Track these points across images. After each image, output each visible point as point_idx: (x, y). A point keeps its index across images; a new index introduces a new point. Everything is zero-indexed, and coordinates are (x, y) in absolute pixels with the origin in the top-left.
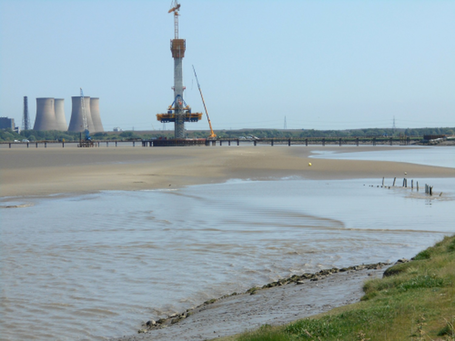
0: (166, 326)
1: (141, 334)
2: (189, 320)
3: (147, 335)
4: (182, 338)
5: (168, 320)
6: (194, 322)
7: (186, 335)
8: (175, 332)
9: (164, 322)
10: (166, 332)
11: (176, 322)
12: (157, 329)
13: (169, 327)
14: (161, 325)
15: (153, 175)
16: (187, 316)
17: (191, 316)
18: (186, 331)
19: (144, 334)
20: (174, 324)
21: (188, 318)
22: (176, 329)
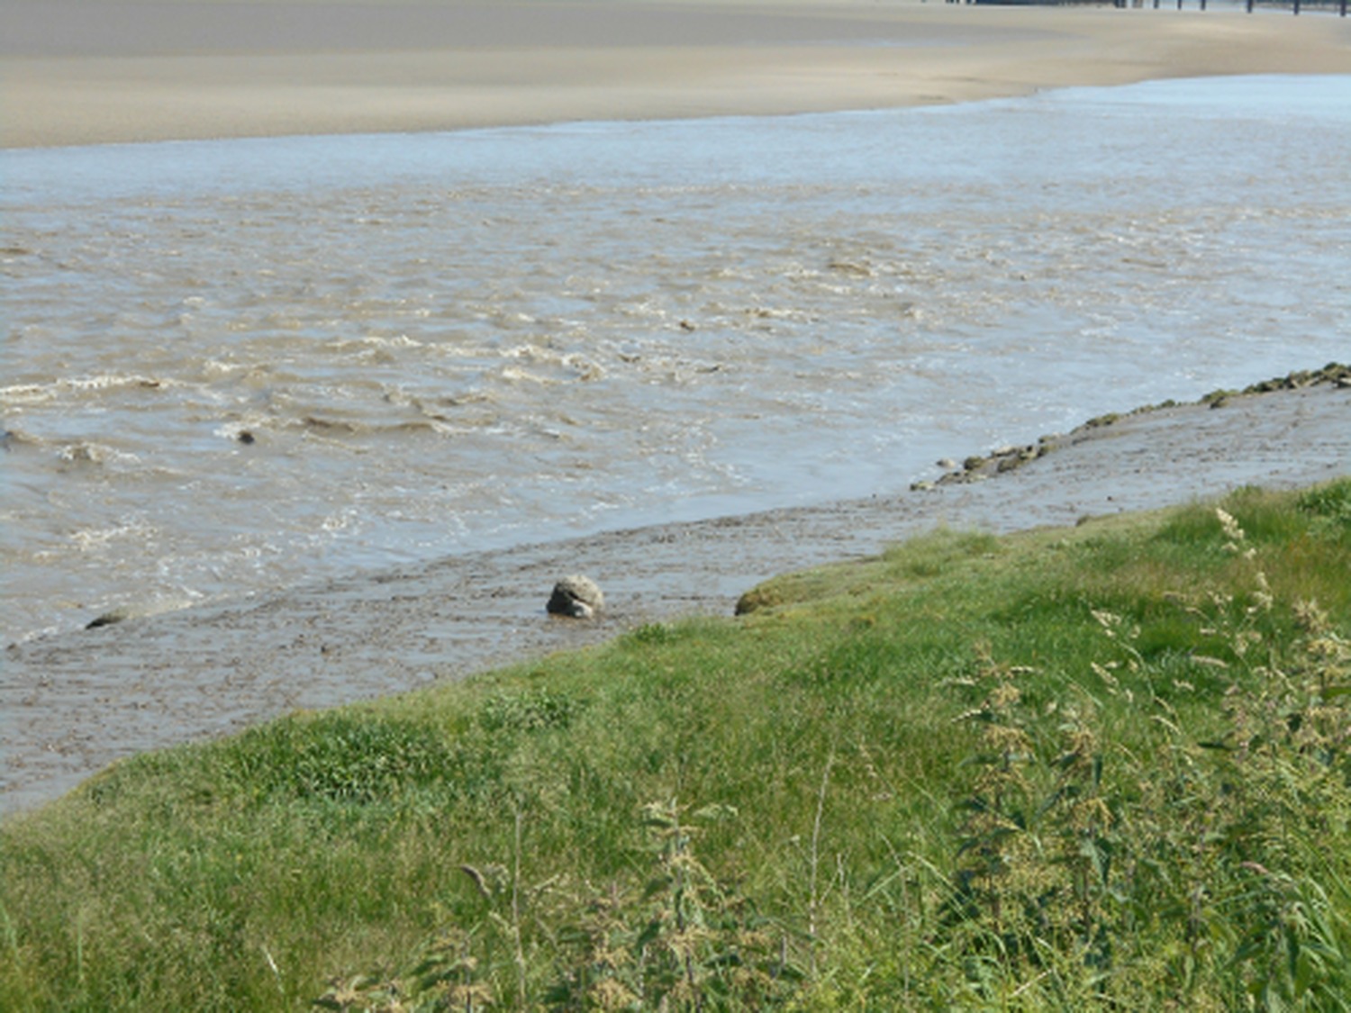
0: (984, 477)
1: (918, 492)
2: (1045, 465)
3: (933, 497)
4: (1025, 509)
5: (991, 461)
6: (1058, 469)
7: (1033, 501)
8: (1006, 494)
9: (977, 466)
10: (984, 491)
11: (1009, 468)
12: (960, 482)
13: (992, 480)
14: (972, 473)
15: (970, 80)
16: (1040, 454)
17: (1050, 453)
18: (1034, 492)
19: (924, 493)
20: (1003, 475)
21: (1042, 459)
22: (1008, 484)
